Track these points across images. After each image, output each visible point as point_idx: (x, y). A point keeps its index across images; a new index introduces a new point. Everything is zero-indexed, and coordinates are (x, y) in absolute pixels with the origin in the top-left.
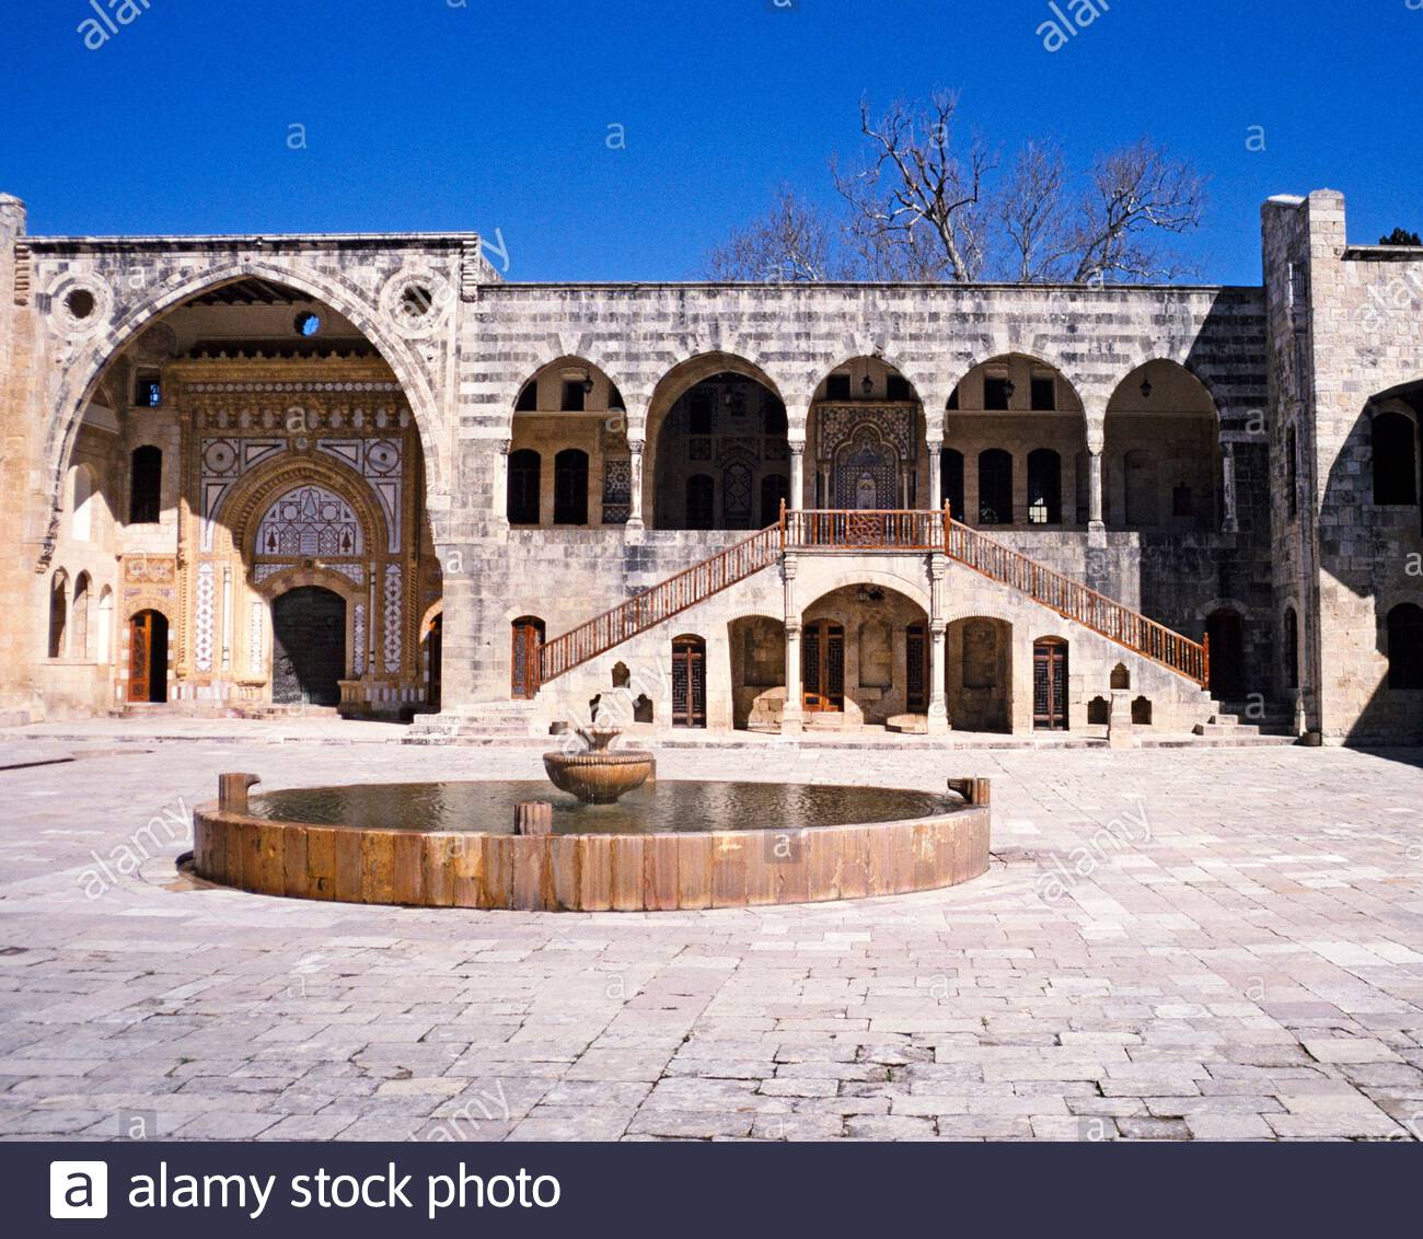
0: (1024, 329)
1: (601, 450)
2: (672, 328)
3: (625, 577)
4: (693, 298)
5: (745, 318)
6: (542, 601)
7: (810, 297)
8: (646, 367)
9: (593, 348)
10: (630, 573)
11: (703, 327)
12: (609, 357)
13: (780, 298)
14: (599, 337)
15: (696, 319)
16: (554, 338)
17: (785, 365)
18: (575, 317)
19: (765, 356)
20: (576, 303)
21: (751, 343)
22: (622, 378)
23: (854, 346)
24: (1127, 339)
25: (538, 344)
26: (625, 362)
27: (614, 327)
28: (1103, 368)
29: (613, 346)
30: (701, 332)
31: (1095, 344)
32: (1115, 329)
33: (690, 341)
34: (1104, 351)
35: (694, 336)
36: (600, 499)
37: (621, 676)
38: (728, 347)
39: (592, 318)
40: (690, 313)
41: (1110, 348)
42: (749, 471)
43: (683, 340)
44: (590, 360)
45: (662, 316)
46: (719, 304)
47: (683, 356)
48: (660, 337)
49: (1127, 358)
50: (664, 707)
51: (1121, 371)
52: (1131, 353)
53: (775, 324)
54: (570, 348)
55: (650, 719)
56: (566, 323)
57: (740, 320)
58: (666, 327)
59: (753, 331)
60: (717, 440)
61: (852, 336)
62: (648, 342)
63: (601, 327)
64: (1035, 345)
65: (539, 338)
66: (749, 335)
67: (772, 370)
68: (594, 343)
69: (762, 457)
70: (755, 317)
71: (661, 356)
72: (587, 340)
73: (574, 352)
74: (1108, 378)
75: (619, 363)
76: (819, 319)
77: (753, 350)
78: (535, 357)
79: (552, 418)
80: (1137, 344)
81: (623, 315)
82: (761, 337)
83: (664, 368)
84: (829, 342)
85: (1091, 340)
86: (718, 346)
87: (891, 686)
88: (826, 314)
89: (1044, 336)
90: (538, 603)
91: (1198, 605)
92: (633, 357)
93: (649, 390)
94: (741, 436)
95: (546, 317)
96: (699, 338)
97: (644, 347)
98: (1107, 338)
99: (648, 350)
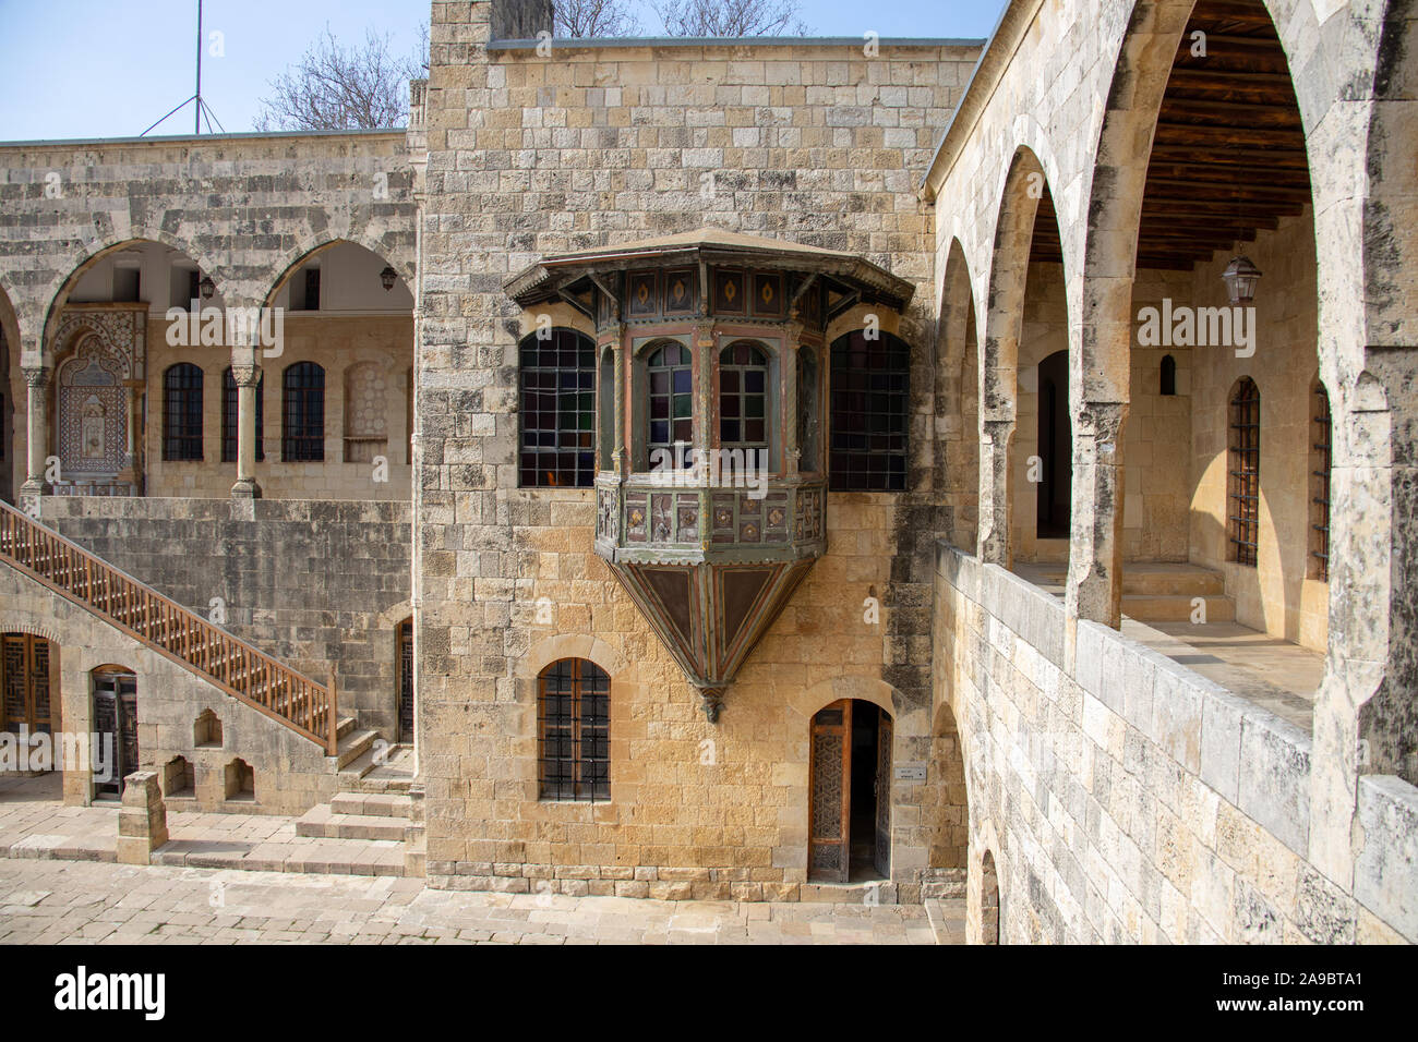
0: (151, 205)
24: (291, 213)
28: (257, 258)
31: (246, 223)
32: (276, 199)
34: (259, 231)
41: (267, 227)
49: (291, 240)
51: (281, 261)
52: (296, 233)
64: (165, 226)
74: (265, 270)
80: (305, 220)
85: (242, 217)
89: (177, 213)
91: (382, 609)
98: (263, 212)
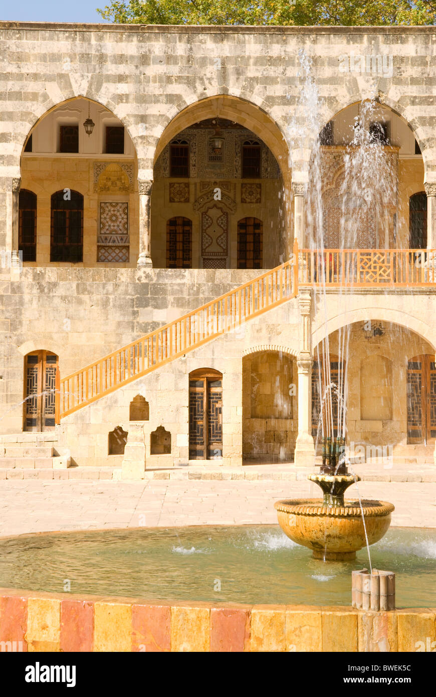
1: (95, 191)
2: (181, 71)
3: (135, 313)
4: (201, 42)
5: (252, 61)
6: (55, 336)
7: (314, 42)
8: (155, 109)
9: (103, 90)
10: (141, 309)
11: (212, 71)
12: (121, 98)
13: (285, 42)
14: (109, 79)
15: (204, 61)
16: (63, 79)
17: (290, 109)
18: (85, 57)
19: (270, 100)
20: (85, 45)
21: (258, 88)
22: (132, 120)
23: (357, 90)
25: (49, 85)
26: (135, 104)
27: (123, 69)
29: (123, 88)
30: (209, 75)
33: (198, 84)
35: (201, 79)
36: (95, 238)
37: (140, 410)
38: (235, 91)
39: (102, 58)
40: (198, 55)
42: (226, 214)
43: (190, 82)
44: (100, 101)
45: (170, 59)
46: (227, 48)
47: (191, 99)
48: (169, 79)
50: (181, 440)
53: (281, 69)
54: (80, 88)
55: (168, 450)
56: (77, 64)
57: (247, 65)
58: (174, 70)
59: (259, 75)
60: (195, 184)
61: (355, 81)
62: (157, 84)
63: (111, 69)
65: (49, 78)
66: (255, 79)
67: (276, 113)
68: (105, 85)
69: (238, 200)
70: (259, 61)
71: (172, 99)
72: (98, 81)
73: (84, 94)
75: (129, 105)
76: (323, 64)
77: (259, 95)
78: (45, 97)
79: (45, 159)
81: (132, 57)
82: (267, 81)
83: (172, 111)
84: (332, 87)
86: (225, 90)
87: (391, 419)
88: (330, 58)
90: (51, 338)
92: (143, 99)
93: (158, 131)
94: (218, 180)
95: (55, 58)
96: (206, 82)
97: (154, 89)
99: (157, 92)
